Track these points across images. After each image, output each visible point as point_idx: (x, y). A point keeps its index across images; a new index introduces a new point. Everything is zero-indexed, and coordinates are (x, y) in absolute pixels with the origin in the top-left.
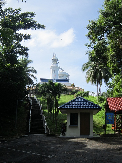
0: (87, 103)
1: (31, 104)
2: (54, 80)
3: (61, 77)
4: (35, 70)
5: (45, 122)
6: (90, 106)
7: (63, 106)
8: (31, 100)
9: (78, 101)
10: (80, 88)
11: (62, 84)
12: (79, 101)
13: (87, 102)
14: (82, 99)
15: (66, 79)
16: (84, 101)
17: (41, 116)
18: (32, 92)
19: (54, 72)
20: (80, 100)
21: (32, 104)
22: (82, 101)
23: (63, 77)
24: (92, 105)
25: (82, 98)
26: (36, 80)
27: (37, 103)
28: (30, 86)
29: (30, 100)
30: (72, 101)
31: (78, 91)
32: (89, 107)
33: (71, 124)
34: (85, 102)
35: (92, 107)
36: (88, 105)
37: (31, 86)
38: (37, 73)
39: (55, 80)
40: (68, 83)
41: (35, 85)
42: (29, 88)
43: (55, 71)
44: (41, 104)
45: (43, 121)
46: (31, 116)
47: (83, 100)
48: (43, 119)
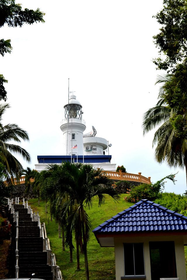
0: (165, 217)
1: (15, 223)
2: (73, 159)
3: (90, 149)
4: (23, 131)
5: (56, 270)
6: (174, 224)
7: (104, 227)
8: (17, 214)
9: (141, 211)
10: (140, 175)
11: (95, 166)
12: (145, 210)
13: (164, 214)
14: (151, 206)
15: (103, 155)
16: (157, 210)
17: (46, 253)
18: (16, 191)
19: (71, 136)
20: (147, 209)
21: (19, 222)
22: (153, 210)
23: (95, 149)
24: (178, 221)
25: (151, 202)
26: (28, 159)
27: (33, 221)
28: (12, 177)
29: (13, 212)
30: (128, 212)
31: (136, 184)
32: (171, 225)
33: (126, 274)
34: (160, 213)
35: (179, 225)
36: (170, 221)
37: (15, 177)
38: (28, 138)
39: (76, 159)
40: (107, 163)
41: (25, 173)
42: (8, 180)
43: (73, 136)
44: (42, 224)
45: (50, 268)
46: (19, 257)
47: (155, 209)
48: (51, 262)
